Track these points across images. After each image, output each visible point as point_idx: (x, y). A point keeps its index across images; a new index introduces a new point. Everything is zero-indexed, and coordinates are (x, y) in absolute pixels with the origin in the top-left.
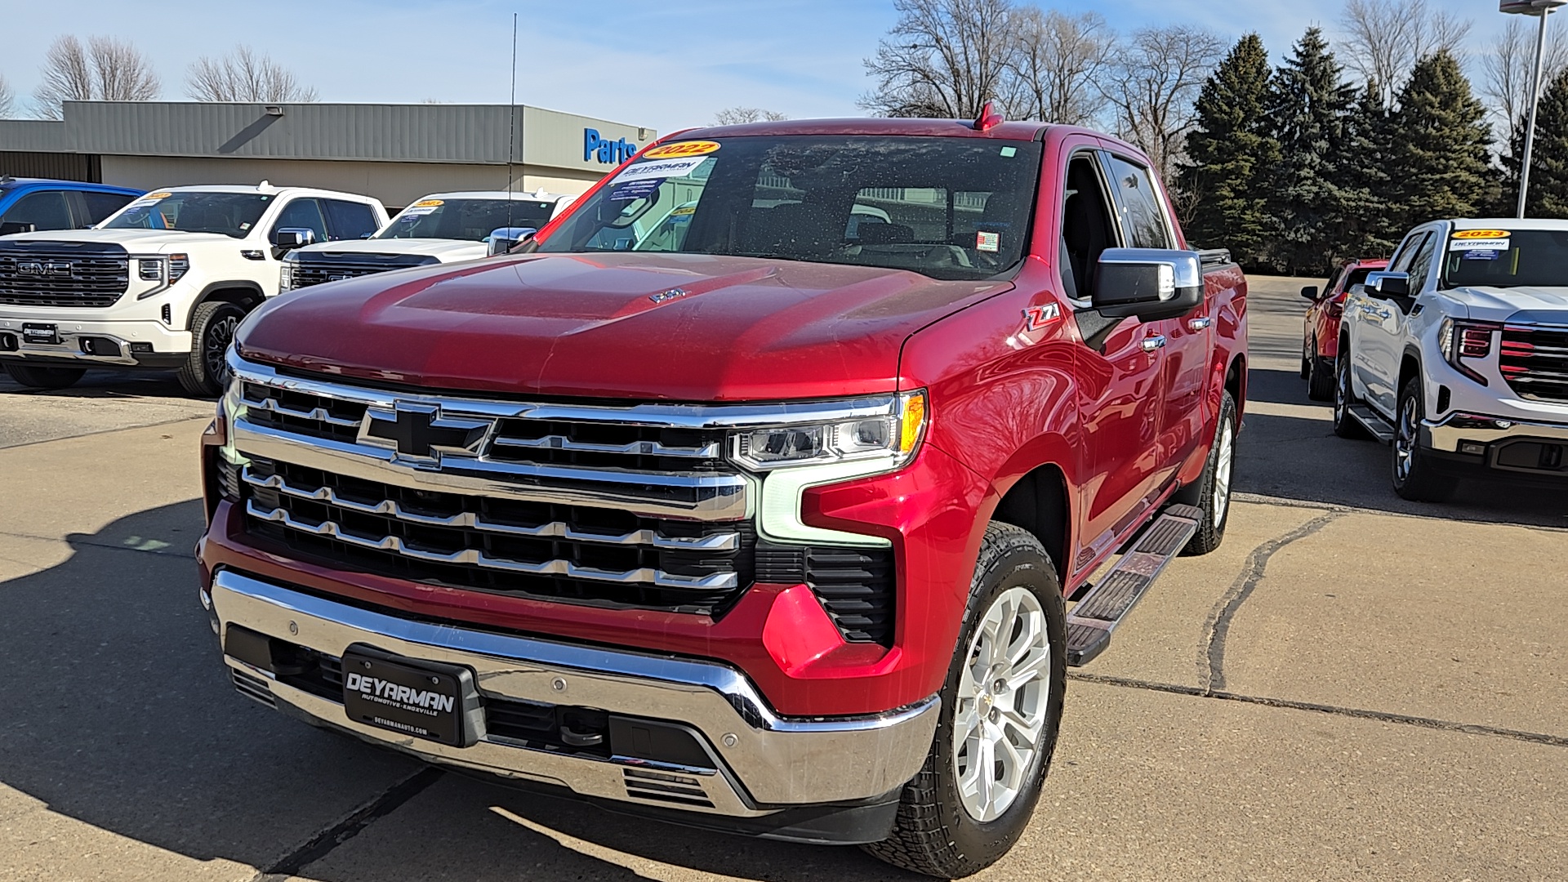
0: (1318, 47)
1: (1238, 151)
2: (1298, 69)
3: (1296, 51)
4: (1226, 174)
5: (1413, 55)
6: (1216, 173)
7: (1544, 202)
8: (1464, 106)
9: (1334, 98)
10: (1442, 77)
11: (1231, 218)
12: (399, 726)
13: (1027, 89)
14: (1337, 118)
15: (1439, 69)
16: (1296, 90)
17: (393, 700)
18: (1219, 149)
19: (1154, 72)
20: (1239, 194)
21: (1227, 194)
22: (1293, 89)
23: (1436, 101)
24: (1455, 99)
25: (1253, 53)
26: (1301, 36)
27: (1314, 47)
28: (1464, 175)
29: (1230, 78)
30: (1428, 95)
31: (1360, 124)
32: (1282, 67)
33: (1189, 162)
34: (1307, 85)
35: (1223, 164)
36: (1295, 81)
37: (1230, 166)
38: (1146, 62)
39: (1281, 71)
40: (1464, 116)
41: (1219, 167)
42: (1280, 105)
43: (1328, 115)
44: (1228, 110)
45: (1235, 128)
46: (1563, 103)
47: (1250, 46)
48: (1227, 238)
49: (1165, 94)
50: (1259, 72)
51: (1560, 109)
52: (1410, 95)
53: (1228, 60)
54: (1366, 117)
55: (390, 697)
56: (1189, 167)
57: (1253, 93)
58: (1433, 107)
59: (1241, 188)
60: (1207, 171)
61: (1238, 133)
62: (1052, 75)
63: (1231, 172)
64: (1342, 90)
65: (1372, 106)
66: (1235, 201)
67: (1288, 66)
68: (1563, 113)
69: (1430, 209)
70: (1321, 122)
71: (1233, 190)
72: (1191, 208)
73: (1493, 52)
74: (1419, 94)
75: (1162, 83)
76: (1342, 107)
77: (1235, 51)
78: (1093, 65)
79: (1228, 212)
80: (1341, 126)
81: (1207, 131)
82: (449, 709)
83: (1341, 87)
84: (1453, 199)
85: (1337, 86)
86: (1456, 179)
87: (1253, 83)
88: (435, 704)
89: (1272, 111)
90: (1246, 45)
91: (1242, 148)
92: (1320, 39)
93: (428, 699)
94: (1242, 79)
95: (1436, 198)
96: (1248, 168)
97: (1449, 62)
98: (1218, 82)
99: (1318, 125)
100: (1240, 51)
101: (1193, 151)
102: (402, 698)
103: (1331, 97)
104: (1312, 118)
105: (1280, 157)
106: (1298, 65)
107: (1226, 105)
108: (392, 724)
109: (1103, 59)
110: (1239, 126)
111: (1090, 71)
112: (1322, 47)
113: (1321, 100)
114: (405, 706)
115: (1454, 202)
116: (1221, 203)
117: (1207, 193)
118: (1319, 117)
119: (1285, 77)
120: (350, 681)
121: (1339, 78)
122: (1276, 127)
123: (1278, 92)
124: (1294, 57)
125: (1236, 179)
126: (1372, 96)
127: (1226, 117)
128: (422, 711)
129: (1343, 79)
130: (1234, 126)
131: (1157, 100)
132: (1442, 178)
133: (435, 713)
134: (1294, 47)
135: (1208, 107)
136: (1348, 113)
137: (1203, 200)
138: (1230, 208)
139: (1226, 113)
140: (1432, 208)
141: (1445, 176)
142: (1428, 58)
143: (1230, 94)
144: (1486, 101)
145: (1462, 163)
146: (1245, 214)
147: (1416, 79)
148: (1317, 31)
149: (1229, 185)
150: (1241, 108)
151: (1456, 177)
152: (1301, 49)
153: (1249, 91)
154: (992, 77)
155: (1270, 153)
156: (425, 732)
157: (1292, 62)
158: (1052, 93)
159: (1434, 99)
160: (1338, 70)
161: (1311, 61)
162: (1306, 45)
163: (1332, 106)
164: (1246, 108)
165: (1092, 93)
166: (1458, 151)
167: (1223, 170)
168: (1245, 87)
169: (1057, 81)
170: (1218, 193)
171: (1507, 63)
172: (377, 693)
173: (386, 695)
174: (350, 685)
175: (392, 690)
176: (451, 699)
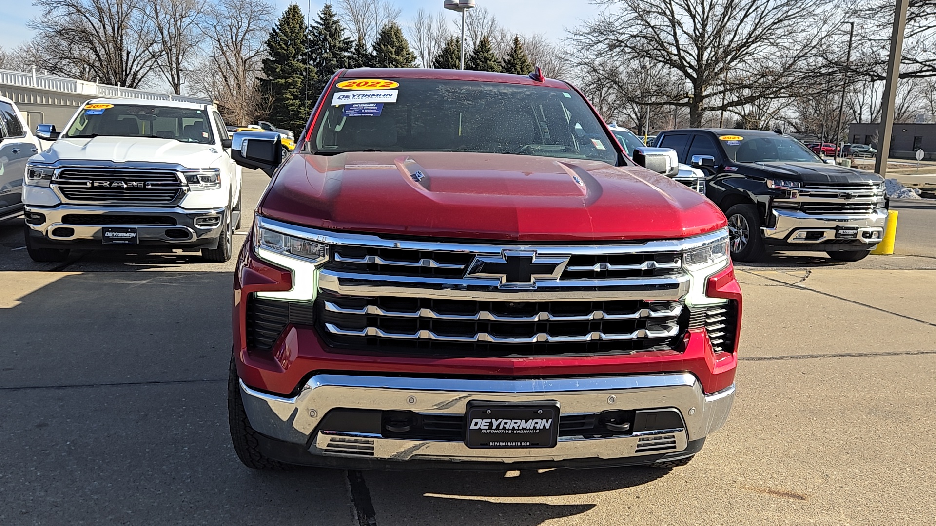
0: (331, 16)
1: (293, 72)
2: (321, 27)
3: (320, 16)
4: (288, 85)
5: (375, 24)
6: (282, 85)
8: (407, 54)
9: (342, 45)
10: (395, 38)
11: (292, 111)
12: (509, 444)
13: (152, 24)
14: (345, 56)
15: (393, 33)
16: (321, 39)
17: (507, 430)
18: (281, 70)
19: (232, 21)
20: (296, 97)
21: (289, 97)
22: (319, 38)
23: (393, 50)
24: (402, 50)
25: (296, 15)
26: (322, 8)
27: (329, 15)
29: (285, 29)
30: (389, 47)
31: (356, 61)
32: (313, 25)
33: (264, 77)
34: (328, 37)
35: (286, 79)
36: (320, 33)
37: (290, 80)
38: (226, 14)
39: (313, 27)
40: (407, 59)
41: (283, 81)
42: (313, 47)
43: (339, 55)
44: (286, 48)
45: (290, 59)
46: (451, 56)
47: (293, 12)
48: (292, 122)
49: (240, 35)
50: (301, 27)
51: (450, 59)
52: (381, 46)
53: (283, 18)
54: (359, 57)
55: (504, 428)
56: (265, 80)
57: (299, 39)
58: (392, 54)
59: (297, 94)
60: (277, 83)
61: (292, 62)
62: (168, 17)
63: (290, 84)
64: (345, 41)
65: (362, 51)
66: (294, 101)
67: (316, 25)
70: (336, 58)
71: (292, 95)
72: (269, 104)
73: (413, 25)
74: (384, 45)
75: (239, 28)
76: (346, 50)
77: (286, 13)
78: (196, 14)
79: (291, 107)
80: (347, 61)
81: (274, 59)
82: (547, 427)
83: (345, 39)
85: (342, 39)
87: (298, 33)
88: (538, 426)
89: (310, 49)
90: (292, 10)
91: (295, 70)
92: (332, 11)
93: (533, 423)
94: (292, 31)
96: (300, 83)
97: (398, 30)
98: (277, 31)
99: (335, 59)
100: (289, 14)
101: (268, 70)
102: (514, 427)
103: (341, 45)
104: (331, 55)
105: (316, 76)
106: (321, 24)
107: (284, 44)
108: (504, 444)
109: (202, 10)
110: (293, 58)
111: (194, 16)
112: (333, 15)
113: (336, 46)
114: (515, 432)
116: (286, 102)
117: (278, 96)
118: (335, 55)
119: (315, 31)
120: (473, 423)
121: (343, 34)
122: (312, 59)
123: (312, 39)
124: (319, 20)
125: (294, 88)
126: (360, 46)
127: (285, 52)
128: (528, 432)
129: (345, 35)
130: (290, 57)
131: (236, 38)
133: (537, 431)
134: (318, 14)
135: (274, 45)
136: (349, 54)
137: (276, 100)
138: (292, 105)
139: (285, 50)
142: (387, 27)
143: (286, 39)
144: (416, 53)
146: (300, 109)
147: (382, 37)
148: (330, 6)
149: (290, 92)
150: (293, 47)
152: (322, 16)
153: (297, 37)
154: (127, 15)
155: (311, 74)
156: (528, 444)
157: (318, 23)
158: (169, 28)
159: (392, 49)
160: (343, 30)
161: (328, 23)
162: (325, 14)
163: (341, 49)
164: (296, 47)
165: (196, 31)
167: (286, 82)
168: (294, 35)
169: (172, 20)
170: (284, 96)
171: (419, 32)
172: (494, 427)
173: (501, 427)
174: (472, 427)
175: (506, 423)
176: (550, 421)
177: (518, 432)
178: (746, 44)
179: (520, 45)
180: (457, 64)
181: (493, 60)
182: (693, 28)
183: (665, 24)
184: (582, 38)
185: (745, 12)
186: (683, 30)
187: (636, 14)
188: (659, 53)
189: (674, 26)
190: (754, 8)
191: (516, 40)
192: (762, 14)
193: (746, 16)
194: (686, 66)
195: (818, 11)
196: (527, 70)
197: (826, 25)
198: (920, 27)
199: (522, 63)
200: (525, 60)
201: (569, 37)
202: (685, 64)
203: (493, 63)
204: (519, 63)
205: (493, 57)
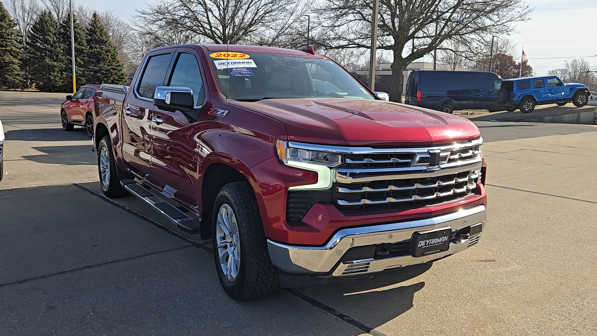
7: (46, 60)
8: (9, 21)
12: (432, 252)
24: (5, 18)
28: (14, 49)
40: (10, 25)
46: (45, 24)
51: (45, 26)
68: (46, 28)
69: (3, 62)
82: (446, 240)
84: (12, 58)
86: (11, 50)
88: (443, 240)
95: (5, 57)
102: (434, 242)
115: (12, 59)
120: (420, 244)
132: (6, 49)
140: (4, 61)
141: (7, 48)
145: (12, 44)
151: (12, 49)
156: (439, 250)
166: (10, 39)
171: (14, 5)
172: (427, 244)
173: (430, 244)
174: (419, 246)
175: (432, 241)
176: (448, 236)
177: (436, 245)
178: (250, 25)
179: (98, 18)
180: (51, 30)
181: (79, 28)
182: (219, 14)
183: (201, 10)
184: (147, 16)
185: (248, 5)
186: (213, 15)
187: (181, 3)
188: (197, 28)
189: (207, 12)
190: (252, 3)
191: (95, 15)
192: (258, 8)
193: (248, 8)
194: (216, 37)
195: (288, 7)
196: (105, 36)
197: (292, 16)
198: (347, 20)
199: (101, 31)
200: (103, 29)
201: (138, 15)
202: (216, 36)
203: (79, 30)
204: (99, 31)
205: (78, 26)
